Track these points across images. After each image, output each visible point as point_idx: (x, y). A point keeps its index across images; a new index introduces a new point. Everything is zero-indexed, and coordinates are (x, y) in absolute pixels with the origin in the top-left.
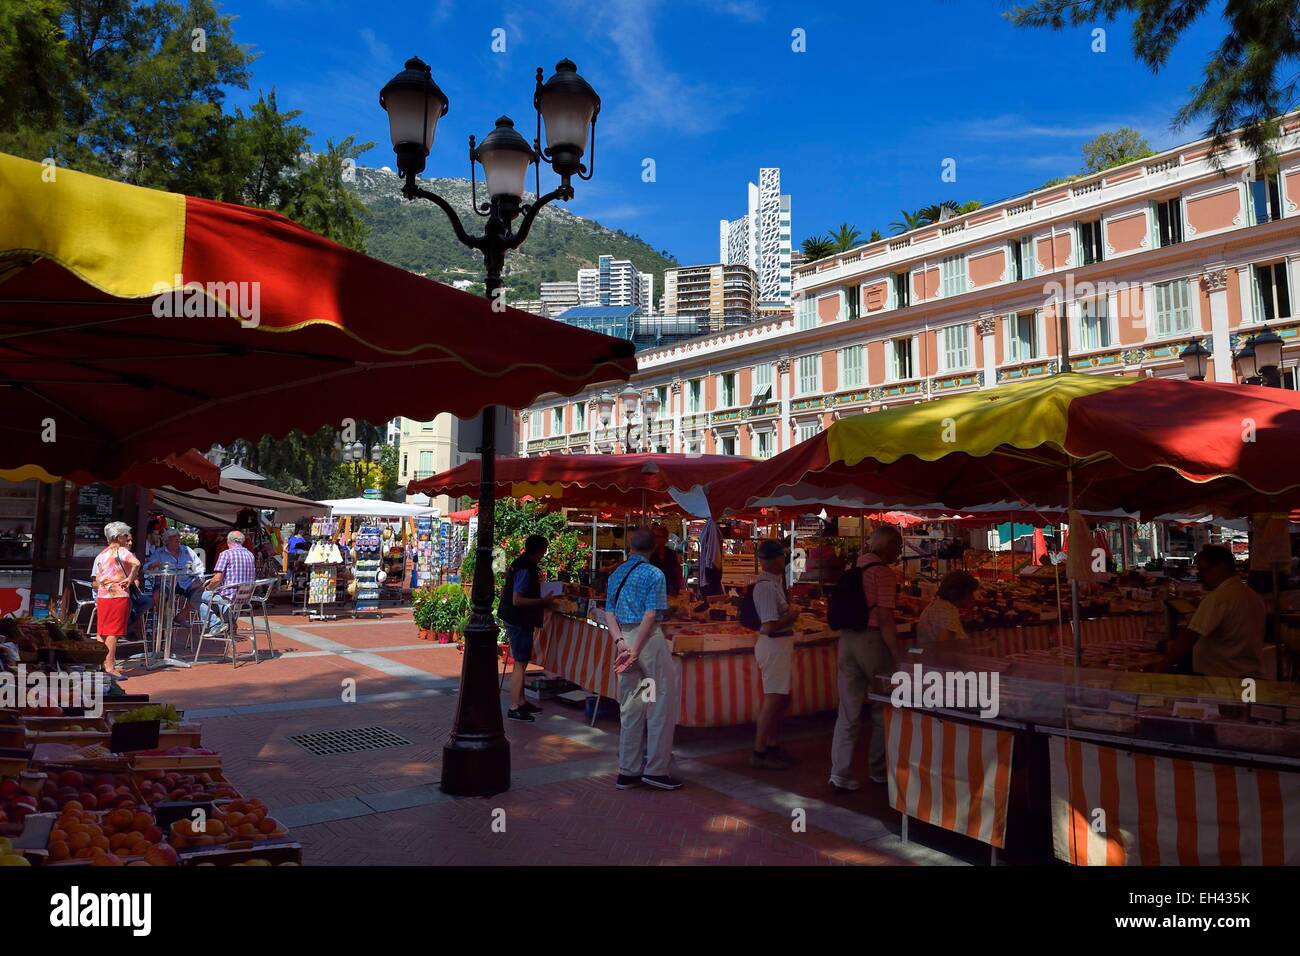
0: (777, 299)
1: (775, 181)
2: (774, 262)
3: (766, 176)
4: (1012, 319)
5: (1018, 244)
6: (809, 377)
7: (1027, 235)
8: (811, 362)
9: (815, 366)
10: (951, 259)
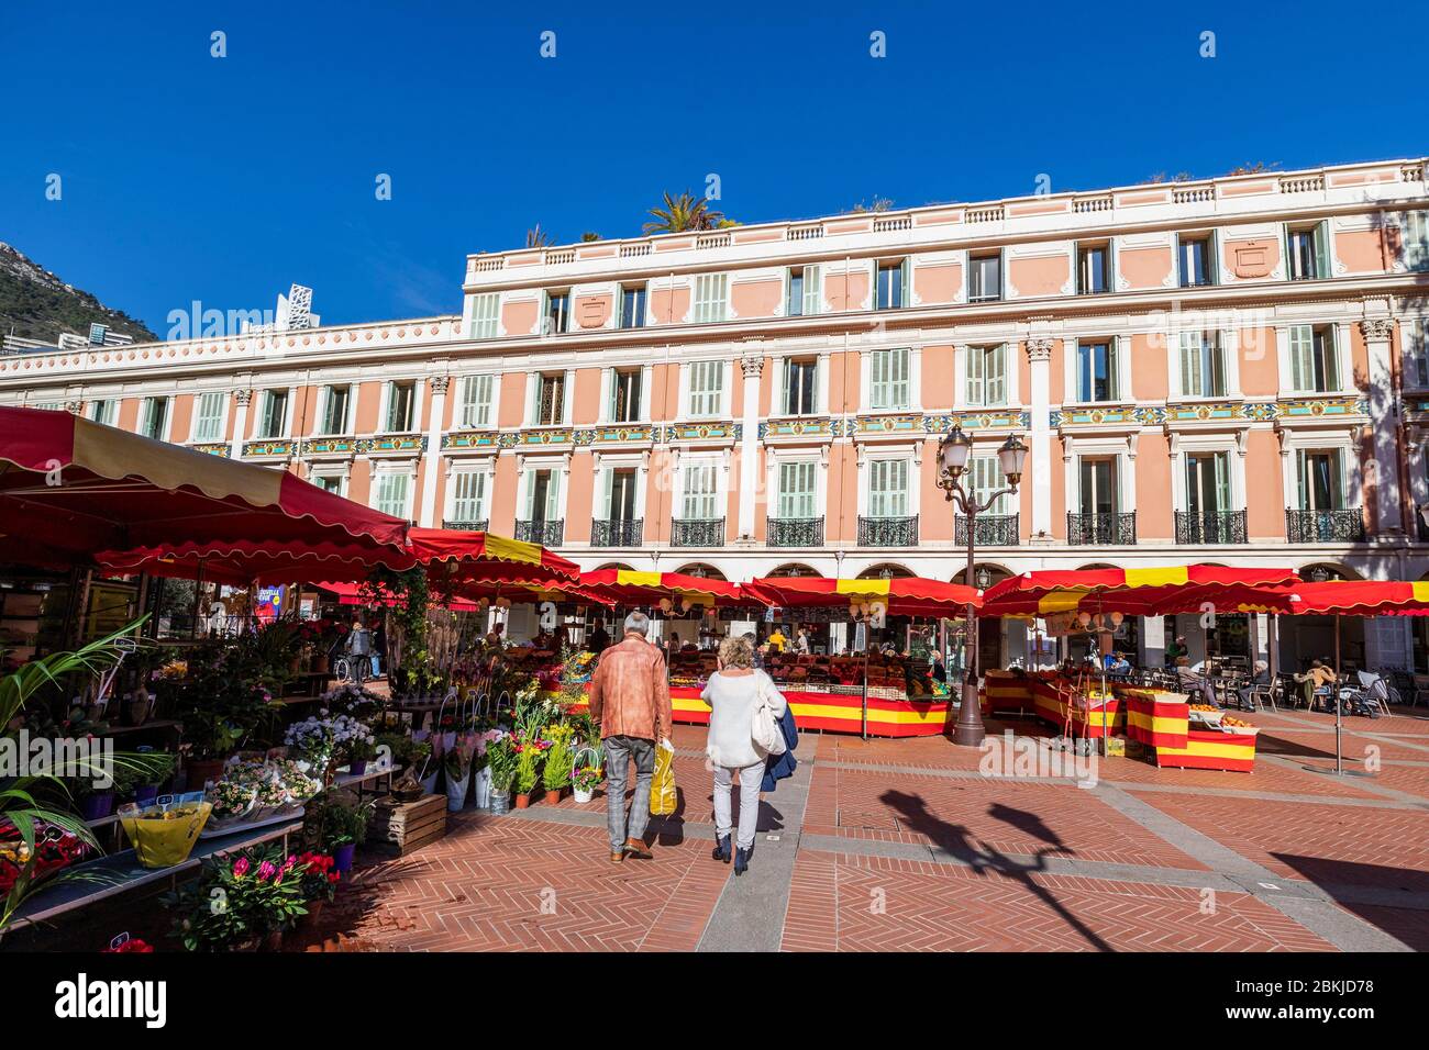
1: (307, 299)
3: (299, 293)
4: (786, 362)
5: (796, 275)
6: (477, 405)
7: (812, 266)
8: (483, 385)
9: (489, 391)
10: (707, 279)
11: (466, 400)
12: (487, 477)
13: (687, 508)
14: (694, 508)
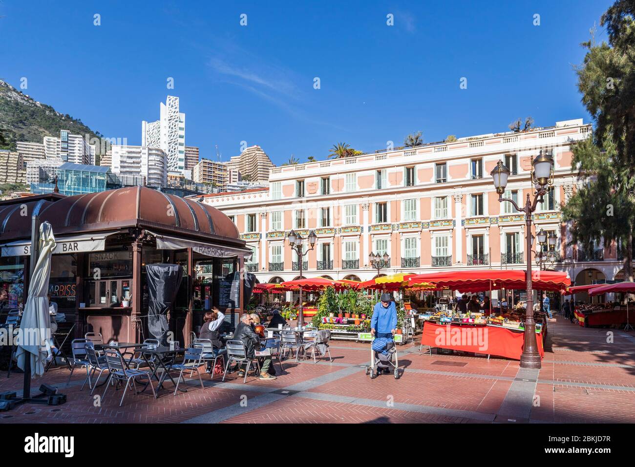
0: (176, 170)
1: (176, 104)
2: (175, 149)
3: (171, 101)
4: (377, 204)
5: (379, 173)
6: (277, 222)
7: (384, 170)
8: (278, 215)
9: (280, 217)
10: (350, 175)
11: (273, 221)
12: (282, 247)
13: (347, 256)
14: (349, 256)
